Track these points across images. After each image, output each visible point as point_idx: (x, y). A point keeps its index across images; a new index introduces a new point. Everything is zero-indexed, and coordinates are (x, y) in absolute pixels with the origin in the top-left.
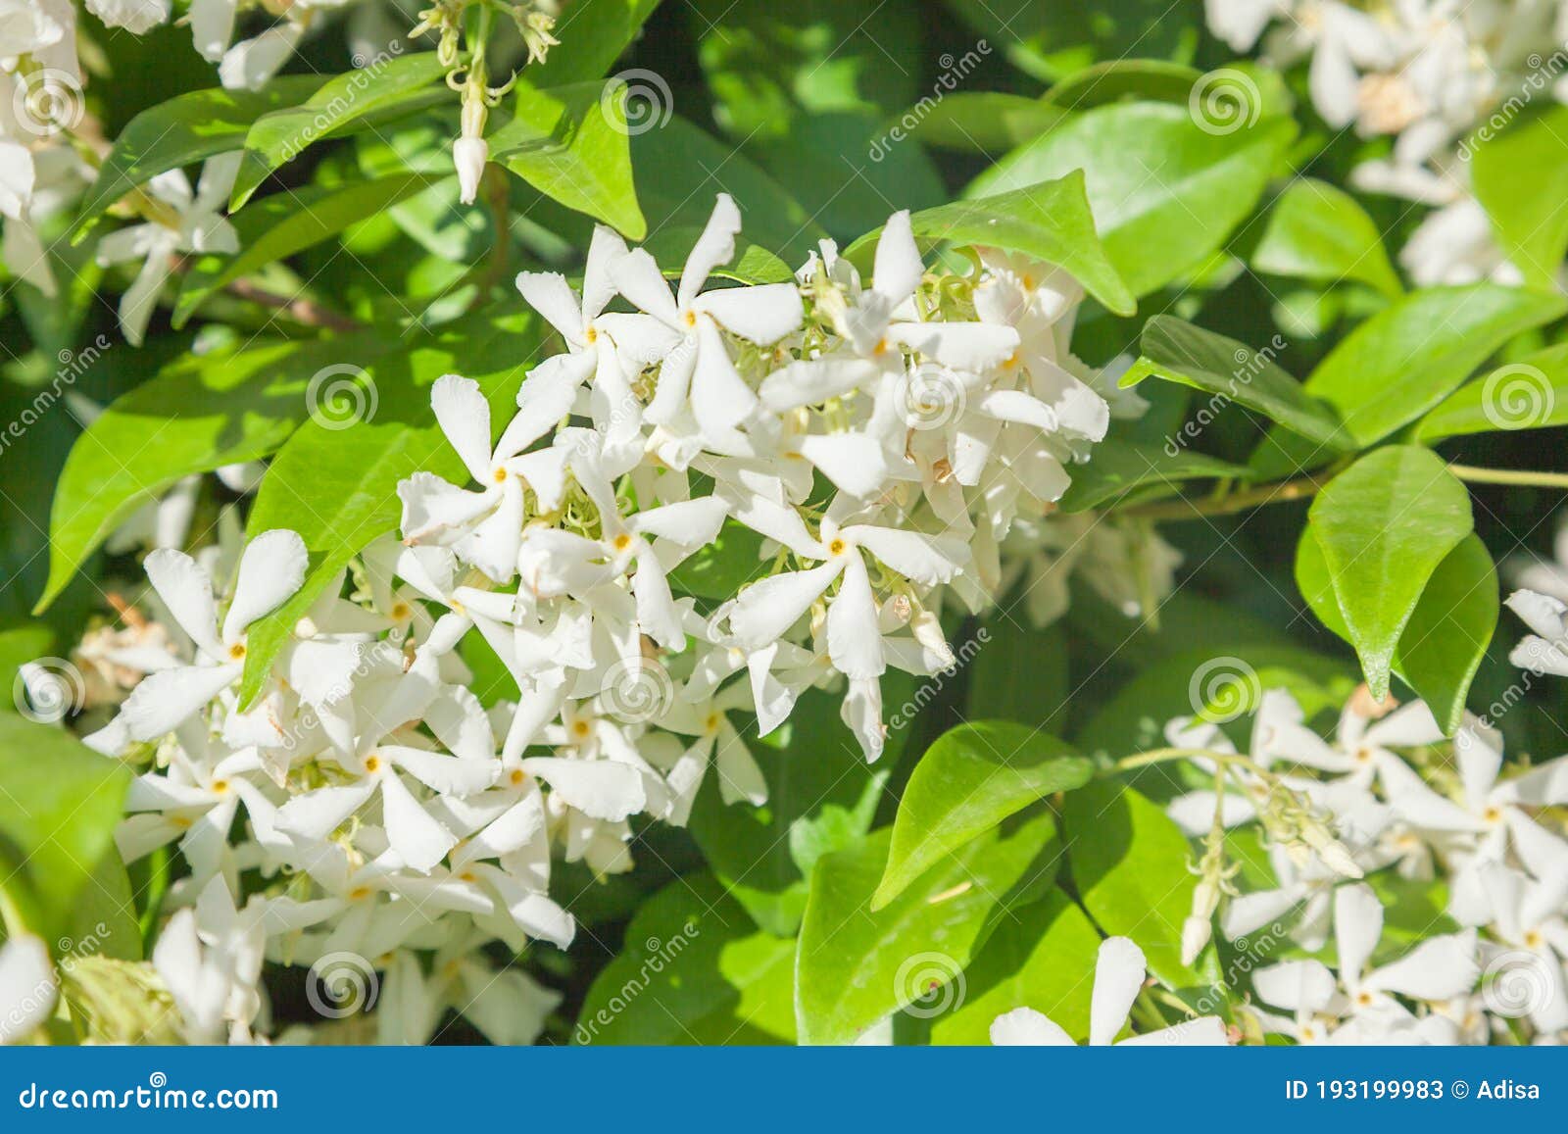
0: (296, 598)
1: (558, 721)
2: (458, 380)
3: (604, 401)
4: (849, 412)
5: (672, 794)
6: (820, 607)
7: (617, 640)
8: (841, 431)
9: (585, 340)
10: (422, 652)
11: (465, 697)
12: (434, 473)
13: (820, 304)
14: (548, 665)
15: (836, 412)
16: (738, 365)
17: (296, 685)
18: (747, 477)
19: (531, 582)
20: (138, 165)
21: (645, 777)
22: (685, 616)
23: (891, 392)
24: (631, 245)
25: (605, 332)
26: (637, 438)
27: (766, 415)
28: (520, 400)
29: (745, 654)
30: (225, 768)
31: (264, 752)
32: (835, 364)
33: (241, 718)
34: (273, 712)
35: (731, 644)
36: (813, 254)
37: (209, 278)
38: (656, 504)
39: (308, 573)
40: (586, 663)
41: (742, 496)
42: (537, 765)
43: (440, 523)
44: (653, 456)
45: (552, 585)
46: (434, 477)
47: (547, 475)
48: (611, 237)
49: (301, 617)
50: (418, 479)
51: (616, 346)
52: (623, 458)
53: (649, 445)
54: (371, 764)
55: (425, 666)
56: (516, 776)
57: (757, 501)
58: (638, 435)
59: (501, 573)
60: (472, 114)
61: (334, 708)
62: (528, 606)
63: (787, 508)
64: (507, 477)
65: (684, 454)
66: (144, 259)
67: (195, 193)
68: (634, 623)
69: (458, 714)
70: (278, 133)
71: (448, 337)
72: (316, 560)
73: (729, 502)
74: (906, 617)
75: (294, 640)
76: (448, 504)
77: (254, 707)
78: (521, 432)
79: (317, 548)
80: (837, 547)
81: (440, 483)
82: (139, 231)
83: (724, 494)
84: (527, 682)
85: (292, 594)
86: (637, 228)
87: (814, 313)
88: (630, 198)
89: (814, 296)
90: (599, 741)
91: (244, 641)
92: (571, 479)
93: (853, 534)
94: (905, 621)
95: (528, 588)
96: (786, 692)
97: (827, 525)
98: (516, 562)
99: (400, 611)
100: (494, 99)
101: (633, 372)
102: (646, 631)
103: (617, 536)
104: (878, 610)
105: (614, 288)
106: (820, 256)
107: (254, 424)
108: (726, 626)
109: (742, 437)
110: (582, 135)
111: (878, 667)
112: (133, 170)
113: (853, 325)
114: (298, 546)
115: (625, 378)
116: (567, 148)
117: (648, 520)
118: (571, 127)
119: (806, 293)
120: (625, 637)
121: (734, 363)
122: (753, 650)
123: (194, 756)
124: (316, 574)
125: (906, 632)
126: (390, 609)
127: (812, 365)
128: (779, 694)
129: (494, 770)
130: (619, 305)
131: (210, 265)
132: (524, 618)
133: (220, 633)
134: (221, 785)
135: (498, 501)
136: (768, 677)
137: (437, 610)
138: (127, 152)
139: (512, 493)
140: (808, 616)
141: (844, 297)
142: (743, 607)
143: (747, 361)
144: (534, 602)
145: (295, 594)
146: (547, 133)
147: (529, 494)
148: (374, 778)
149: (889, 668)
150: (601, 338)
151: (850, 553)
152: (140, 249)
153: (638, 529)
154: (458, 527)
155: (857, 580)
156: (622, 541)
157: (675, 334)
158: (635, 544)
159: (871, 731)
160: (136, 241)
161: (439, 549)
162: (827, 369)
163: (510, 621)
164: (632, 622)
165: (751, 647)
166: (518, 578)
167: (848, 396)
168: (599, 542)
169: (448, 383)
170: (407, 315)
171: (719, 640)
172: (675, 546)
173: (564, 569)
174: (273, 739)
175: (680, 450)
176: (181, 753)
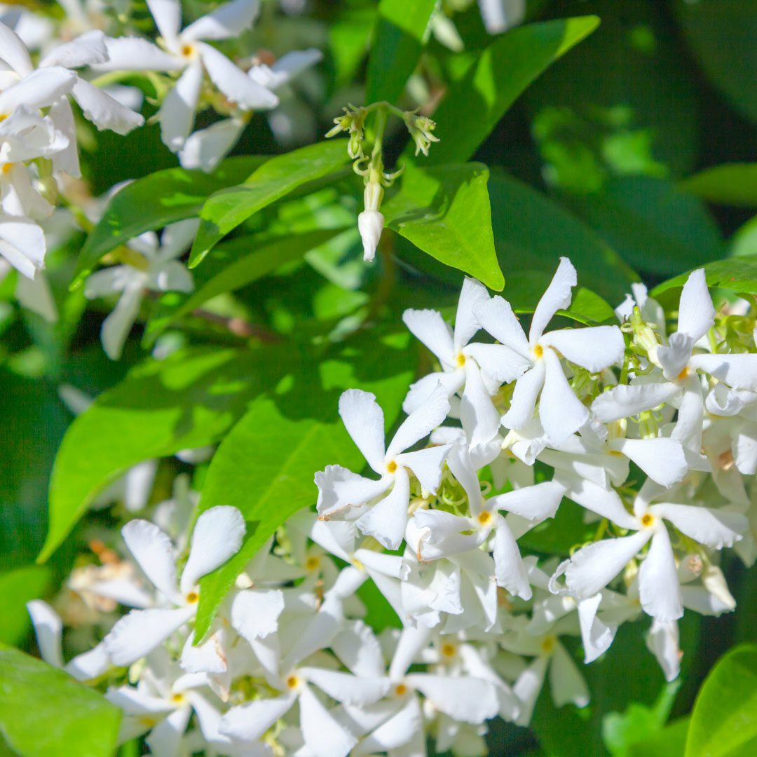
0: (236, 557)
1: (431, 645)
2: (359, 393)
3: (471, 410)
4: (657, 420)
5: (518, 702)
6: (633, 563)
7: (479, 591)
8: (652, 435)
9: (455, 362)
10: (331, 596)
11: (362, 629)
12: (341, 465)
13: (637, 339)
14: (427, 609)
15: (648, 420)
16: (573, 385)
17: (236, 624)
18: (579, 467)
19: (416, 550)
20: (119, 228)
21: (499, 689)
22: (530, 571)
23: (689, 405)
24: (492, 293)
25: (472, 357)
26: (496, 438)
27: (596, 425)
28: (406, 407)
29: (577, 601)
30: (181, 684)
31: (211, 675)
32: (649, 386)
33: (195, 650)
34: (218, 645)
35: (567, 595)
36: (629, 297)
37: (170, 310)
38: (508, 488)
39: (245, 539)
40: (456, 609)
41: (575, 481)
42: (417, 681)
43: (346, 504)
44: (508, 451)
45: (431, 552)
46: (341, 468)
47: (428, 467)
48: (477, 286)
49: (241, 573)
50: (330, 471)
51: (480, 368)
52: (485, 454)
53: (505, 443)
54: (292, 682)
55: (331, 606)
56: (400, 689)
57: (586, 485)
58: (496, 437)
59: (393, 543)
60: (372, 193)
61: (266, 641)
62: (411, 564)
63: (609, 490)
64: (398, 468)
65: (532, 451)
66: (121, 293)
67: (160, 244)
68: (492, 578)
69: (357, 643)
70: (225, 207)
71: (349, 352)
72: (251, 528)
73: (565, 486)
74: (698, 572)
75: (236, 590)
76: (352, 489)
77: (205, 641)
78: (407, 434)
79: (252, 518)
80: (647, 520)
81: (347, 473)
82: (118, 272)
83: (561, 480)
84: (410, 621)
85: (232, 555)
86: (499, 282)
87: (632, 345)
88: (492, 259)
89: (632, 332)
90: (461, 661)
91: (197, 590)
92: (445, 469)
93: (660, 510)
94: (697, 575)
95: (412, 552)
96: (608, 631)
97: (639, 504)
98: (404, 534)
99: (312, 563)
100: (388, 181)
101: (492, 388)
102: (501, 584)
103: (481, 514)
104: (677, 565)
105: (479, 324)
106: (634, 298)
107: (202, 416)
108: (562, 579)
109: (577, 438)
110: (455, 206)
111: (678, 612)
112: (116, 233)
113: (664, 359)
114: (237, 519)
115: (486, 391)
116: (443, 217)
117: (503, 500)
118: (446, 200)
119: (626, 330)
120: (485, 589)
121: (571, 384)
122: (583, 598)
123: (159, 674)
124: (251, 539)
125: (698, 582)
126: (304, 560)
127: (631, 387)
128: (602, 632)
129: (384, 684)
130: (483, 337)
131: (171, 300)
132: (409, 575)
133: (178, 582)
134: (178, 696)
135: (390, 486)
136: (594, 619)
137: (341, 564)
138: (111, 219)
139: (401, 479)
140: (623, 571)
141: (655, 333)
142: (575, 565)
143: (581, 381)
144: (417, 562)
145: (235, 555)
146: (426, 202)
147: (414, 481)
148: (294, 692)
149: (687, 611)
150: (469, 363)
151: (656, 524)
152: (118, 285)
153: (496, 508)
154: (360, 506)
155: (662, 544)
156: (484, 517)
157: (525, 361)
158: (493, 519)
159: (670, 655)
160: (114, 280)
161: (344, 522)
162: (642, 389)
163: (399, 577)
164: (490, 578)
165: (581, 596)
166: (404, 544)
167: (658, 408)
168: (466, 518)
169: (352, 395)
170: (316, 334)
171: (557, 593)
172: (523, 520)
173: (442, 539)
174: (219, 666)
175: (529, 448)
176: (149, 673)
